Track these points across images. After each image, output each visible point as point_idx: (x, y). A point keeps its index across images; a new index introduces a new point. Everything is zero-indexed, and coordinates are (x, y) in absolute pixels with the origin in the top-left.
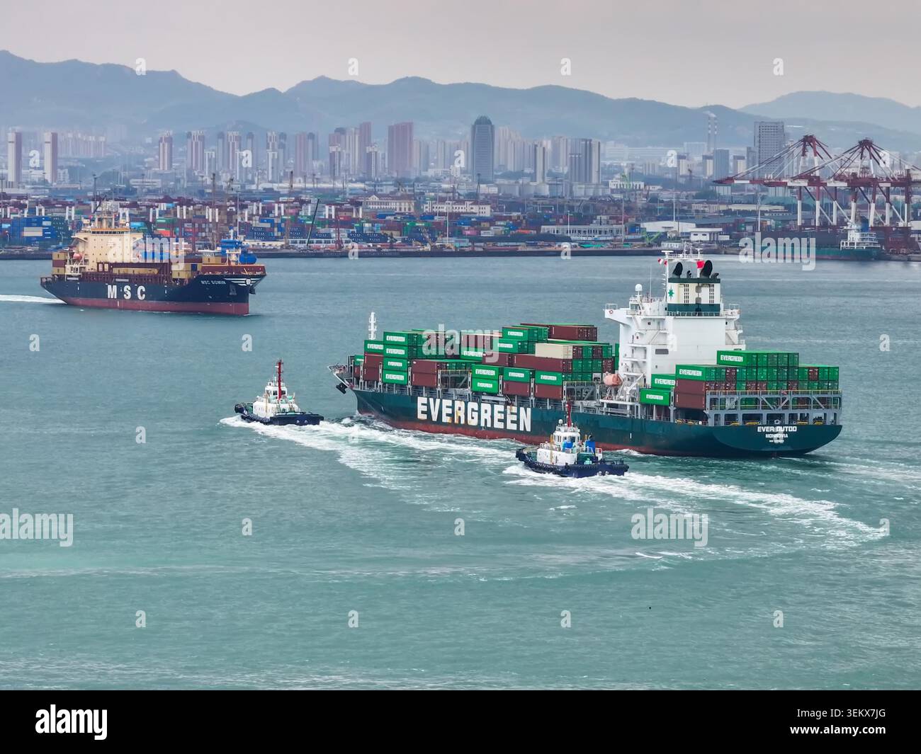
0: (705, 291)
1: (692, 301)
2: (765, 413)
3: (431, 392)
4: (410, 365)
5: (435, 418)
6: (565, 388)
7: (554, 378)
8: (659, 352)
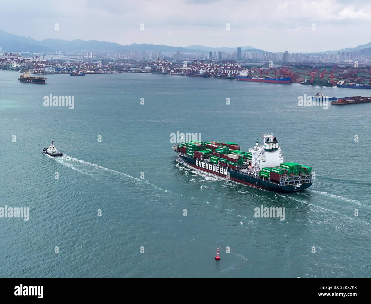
0: (274, 145)
1: (271, 148)
2: (294, 181)
3: (199, 160)
4: (194, 152)
5: (200, 166)
6: (237, 167)
7: (234, 164)
8: (263, 161)
